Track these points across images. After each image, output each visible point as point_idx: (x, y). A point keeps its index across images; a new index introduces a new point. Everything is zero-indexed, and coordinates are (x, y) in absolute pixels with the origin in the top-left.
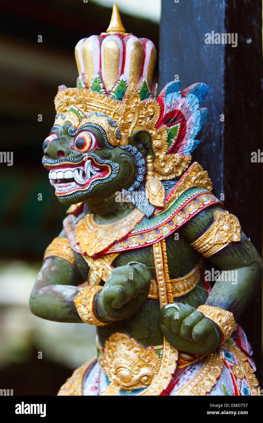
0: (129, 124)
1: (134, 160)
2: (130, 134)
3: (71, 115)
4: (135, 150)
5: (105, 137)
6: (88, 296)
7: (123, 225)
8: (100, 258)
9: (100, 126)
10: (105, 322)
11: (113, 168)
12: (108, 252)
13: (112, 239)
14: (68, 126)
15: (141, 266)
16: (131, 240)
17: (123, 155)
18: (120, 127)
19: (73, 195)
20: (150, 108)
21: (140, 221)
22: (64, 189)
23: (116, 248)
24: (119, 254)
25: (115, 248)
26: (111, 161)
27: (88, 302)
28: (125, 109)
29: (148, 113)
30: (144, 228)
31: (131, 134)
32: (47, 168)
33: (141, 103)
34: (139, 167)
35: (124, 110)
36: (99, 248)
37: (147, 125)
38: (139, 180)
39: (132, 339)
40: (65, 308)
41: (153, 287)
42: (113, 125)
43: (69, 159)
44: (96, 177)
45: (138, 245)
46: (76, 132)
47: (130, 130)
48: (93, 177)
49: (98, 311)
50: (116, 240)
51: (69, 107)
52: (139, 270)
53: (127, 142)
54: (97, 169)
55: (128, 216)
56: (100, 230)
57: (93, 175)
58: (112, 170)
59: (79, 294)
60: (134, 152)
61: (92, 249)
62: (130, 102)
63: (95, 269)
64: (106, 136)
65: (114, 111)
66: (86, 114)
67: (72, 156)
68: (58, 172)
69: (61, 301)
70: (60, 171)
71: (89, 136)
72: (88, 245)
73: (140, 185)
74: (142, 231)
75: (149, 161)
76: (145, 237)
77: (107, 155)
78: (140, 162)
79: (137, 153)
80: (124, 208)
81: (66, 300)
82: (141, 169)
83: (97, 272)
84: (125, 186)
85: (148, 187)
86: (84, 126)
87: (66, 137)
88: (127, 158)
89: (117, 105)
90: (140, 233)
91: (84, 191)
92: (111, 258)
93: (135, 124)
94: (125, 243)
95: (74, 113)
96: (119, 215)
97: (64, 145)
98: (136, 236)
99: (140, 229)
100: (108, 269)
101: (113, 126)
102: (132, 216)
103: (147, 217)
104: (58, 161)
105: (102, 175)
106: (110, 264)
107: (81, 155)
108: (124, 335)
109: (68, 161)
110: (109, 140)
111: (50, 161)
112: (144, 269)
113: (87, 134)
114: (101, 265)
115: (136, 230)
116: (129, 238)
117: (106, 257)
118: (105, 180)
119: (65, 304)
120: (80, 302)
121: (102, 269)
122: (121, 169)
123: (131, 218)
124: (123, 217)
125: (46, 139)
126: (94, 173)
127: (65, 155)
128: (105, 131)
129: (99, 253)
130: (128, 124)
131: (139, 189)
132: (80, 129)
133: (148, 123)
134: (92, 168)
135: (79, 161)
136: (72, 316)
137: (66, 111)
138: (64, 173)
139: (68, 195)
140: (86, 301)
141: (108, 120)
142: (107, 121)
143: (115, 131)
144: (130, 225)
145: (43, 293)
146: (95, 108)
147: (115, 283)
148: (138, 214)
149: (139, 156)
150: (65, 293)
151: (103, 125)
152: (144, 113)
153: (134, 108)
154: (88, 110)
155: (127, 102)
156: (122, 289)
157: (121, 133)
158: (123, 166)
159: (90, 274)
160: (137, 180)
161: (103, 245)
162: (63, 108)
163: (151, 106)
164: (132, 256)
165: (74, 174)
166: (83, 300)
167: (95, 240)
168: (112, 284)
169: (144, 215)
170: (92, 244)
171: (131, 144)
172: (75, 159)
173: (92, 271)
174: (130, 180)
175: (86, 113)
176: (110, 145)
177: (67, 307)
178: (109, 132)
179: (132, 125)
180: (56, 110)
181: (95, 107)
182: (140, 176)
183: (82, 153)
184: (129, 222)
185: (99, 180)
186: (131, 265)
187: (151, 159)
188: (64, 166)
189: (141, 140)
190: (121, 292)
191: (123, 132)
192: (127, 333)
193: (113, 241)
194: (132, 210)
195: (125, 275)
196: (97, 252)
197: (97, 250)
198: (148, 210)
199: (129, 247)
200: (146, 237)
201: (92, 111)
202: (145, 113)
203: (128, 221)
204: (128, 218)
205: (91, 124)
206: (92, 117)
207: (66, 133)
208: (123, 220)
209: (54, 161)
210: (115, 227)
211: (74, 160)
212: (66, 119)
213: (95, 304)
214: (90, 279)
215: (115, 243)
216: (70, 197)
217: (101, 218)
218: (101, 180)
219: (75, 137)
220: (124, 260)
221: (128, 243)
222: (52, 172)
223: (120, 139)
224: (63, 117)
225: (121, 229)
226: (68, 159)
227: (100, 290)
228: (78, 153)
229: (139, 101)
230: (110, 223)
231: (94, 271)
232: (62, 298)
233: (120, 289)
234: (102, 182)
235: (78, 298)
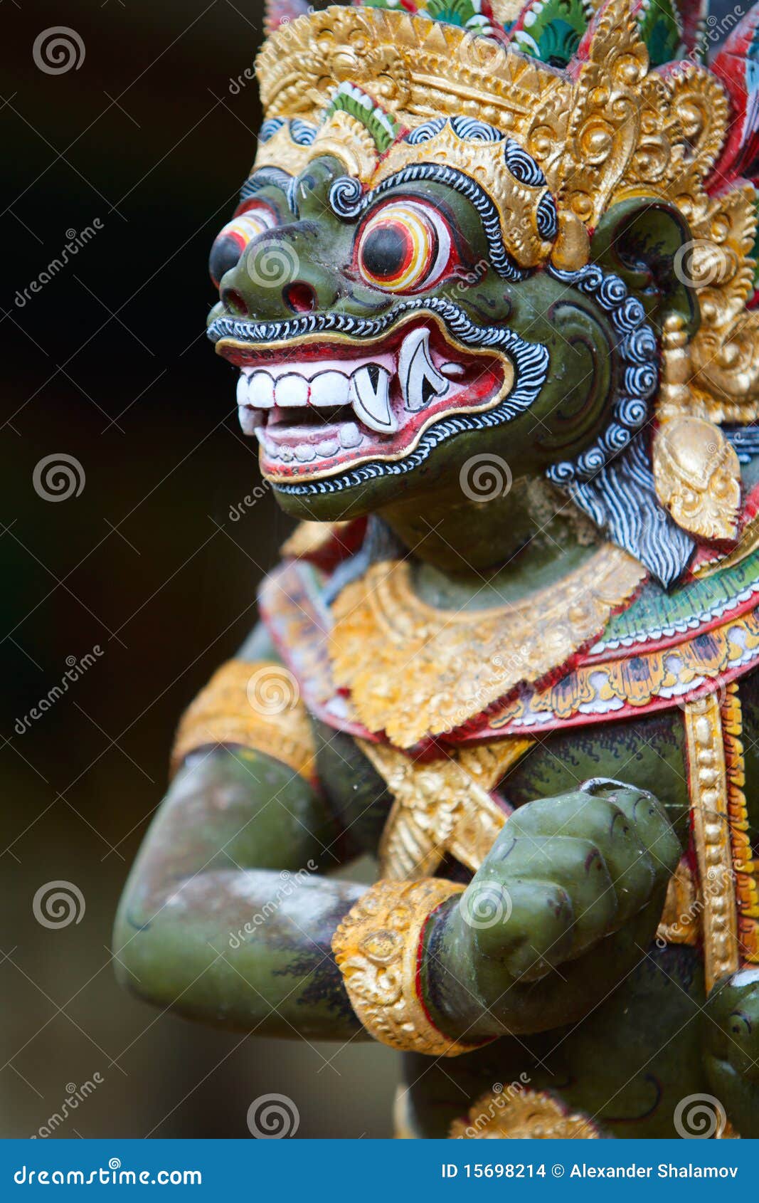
0: (597, 173)
1: (611, 333)
2: (597, 217)
3: (342, 125)
4: (618, 290)
5: (492, 227)
6: (396, 922)
7: (552, 616)
8: (443, 757)
9: (472, 180)
10: (465, 1042)
11: (522, 367)
12: (485, 734)
13: (503, 675)
14: (331, 176)
15: (640, 799)
16: (590, 682)
17: (565, 311)
18: (556, 187)
19: (346, 479)
20: (684, 102)
21: (627, 599)
22: (303, 450)
23: (522, 717)
24: (533, 743)
25: (515, 716)
26: (514, 336)
27: (396, 951)
28: (580, 108)
29: (677, 124)
30: (646, 632)
31: (602, 217)
32: (231, 360)
33: (652, 82)
34: (629, 363)
35: (578, 112)
36: (444, 712)
37: (671, 180)
38: (627, 419)
39: (575, 1118)
40: (289, 976)
41: (678, 891)
42: (528, 177)
43: (337, 321)
44: (448, 404)
45: (621, 705)
46: (364, 203)
47: (599, 202)
48: (436, 401)
49: (443, 990)
50: (524, 683)
51: (330, 89)
52: (629, 814)
53: (586, 251)
54: (453, 369)
55: (575, 577)
56: (443, 635)
57: (436, 393)
58: (518, 375)
59: (354, 913)
60: (613, 298)
61: (410, 717)
62: (603, 74)
63: (423, 804)
64: (498, 222)
65: (534, 113)
66: (409, 127)
67: (347, 310)
68: (284, 376)
69: (269, 943)
70: (291, 374)
71: (424, 221)
72: (392, 700)
73: (631, 443)
74: (637, 643)
75: (673, 337)
76: (651, 670)
77: (498, 308)
78: (633, 339)
79: (624, 300)
80: (555, 539)
81: (296, 939)
82: (640, 371)
83: (430, 818)
84: (567, 445)
85: (665, 451)
86: (401, 175)
87: (320, 223)
88: (584, 324)
89: (549, 87)
90: (629, 651)
91: (392, 464)
92: (496, 757)
93: (620, 172)
94: (563, 694)
95: (352, 117)
96: (530, 572)
97: (312, 257)
98: (611, 665)
99: (629, 636)
100: (480, 808)
101: (528, 182)
102: (590, 576)
103: (660, 583)
104: (283, 329)
105: (473, 396)
106: (488, 787)
107: (388, 304)
108: (539, 1100)
109: (333, 328)
110: (507, 244)
111: (246, 325)
112: (651, 811)
113: (418, 215)
114: (447, 790)
115: (611, 640)
116: (581, 674)
117: (474, 754)
118: (484, 418)
119: (290, 957)
120: (362, 948)
121: (455, 805)
122: (554, 372)
123: (586, 587)
124: (549, 582)
125: (227, 229)
126: (439, 384)
127: (317, 303)
128: (492, 204)
129: (443, 735)
130: (592, 173)
131: (625, 461)
132: (382, 190)
133: (678, 173)
134: (430, 362)
135: (380, 332)
136: (321, 1010)
137: (313, 106)
138: (310, 381)
139: (322, 480)
140: (388, 944)
141: (506, 153)
142: (502, 159)
143: (534, 204)
144: (585, 617)
145: (184, 905)
146: (451, 100)
147: (527, 870)
148: (614, 570)
149: (632, 316)
150: (286, 908)
151: (484, 176)
152: (662, 124)
153: (621, 104)
154: (417, 109)
155: (592, 77)
156: (561, 898)
157: (560, 214)
158: (564, 360)
159: (394, 826)
160: (618, 421)
161: (462, 703)
162: (301, 94)
163: (688, 95)
164: (590, 753)
165: (353, 386)
166: (376, 940)
167: (424, 677)
168: (516, 876)
169: (644, 576)
170: (410, 695)
171: (599, 264)
172: (363, 323)
173: (406, 815)
174: (591, 419)
175: (405, 120)
176: (513, 262)
177: (298, 967)
178: (508, 209)
179: (610, 179)
180: (264, 99)
181: (449, 92)
182: (634, 402)
183: (394, 297)
184: (580, 604)
185: (459, 416)
186: (595, 790)
187: (683, 328)
188: (310, 352)
189: (644, 245)
190: (558, 911)
191: (567, 208)
192: (554, 1092)
193: (510, 687)
194: (589, 551)
195: (570, 835)
196: (438, 731)
197: (435, 721)
198: (663, 552)
199: (578, 713)
200: (656, 669)
201: (432, 112)
202: (664, 128)
203: (571, 598)
204: (572, 585)
205: (432, 170)
206: (436, 139)
207: (321, 205)
208: (548, 593)
209: (268, 330)
210: (516, 625)
211: (356, 327)
212: (319, 146)
213: (426, 960)
214: (391, 849)
215: (520, 691)
216: (332, 489)
217: (444, 581)
218: (469, 417)
219: (358, 222)
220: (553, 768)
221: (577, 693)
222: (251, 377)
223: (553, 239)
224: (296, 133)
225: (542, 631)
226: (332, 322)
227: (451, 898)
228: (377, 297)
229: (643, 72)
230: (487, 604)
231: (412, 815)
232: (276, 928)
233: (552, 898)
234: (470, 427)
235: (349, 932)
